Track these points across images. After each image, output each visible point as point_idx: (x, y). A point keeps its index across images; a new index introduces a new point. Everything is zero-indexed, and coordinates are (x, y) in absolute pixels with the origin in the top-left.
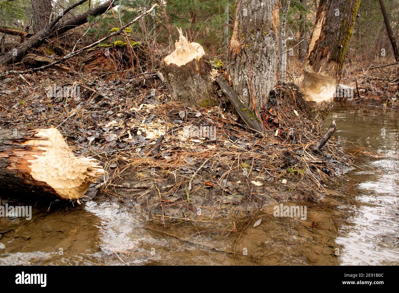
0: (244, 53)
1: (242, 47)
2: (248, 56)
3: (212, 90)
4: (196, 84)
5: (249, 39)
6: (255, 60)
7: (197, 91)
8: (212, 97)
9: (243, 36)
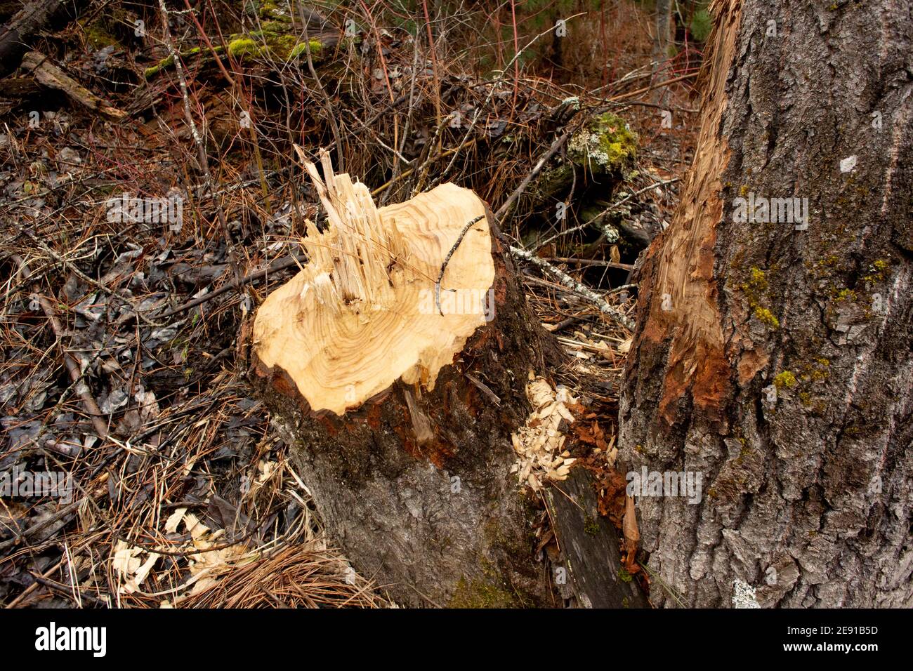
0: (750, 418)
1: (747, 370)
2: (783, 455)
3: (519, 534)
4: (416, 512)
5: (814, 321)
6: (839, 492)
7: (426, 542)
8: (516, 577)
9: (756, 288)
